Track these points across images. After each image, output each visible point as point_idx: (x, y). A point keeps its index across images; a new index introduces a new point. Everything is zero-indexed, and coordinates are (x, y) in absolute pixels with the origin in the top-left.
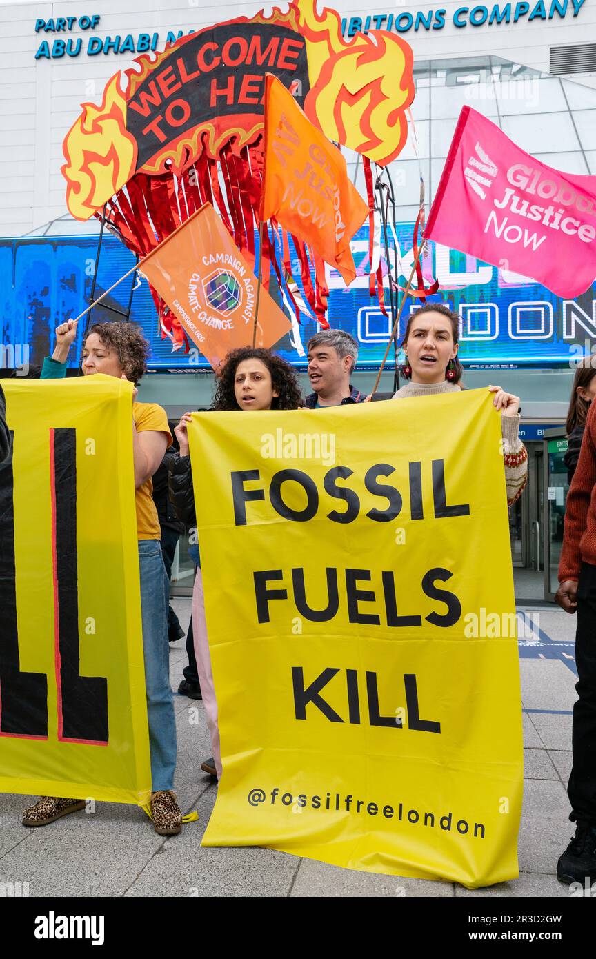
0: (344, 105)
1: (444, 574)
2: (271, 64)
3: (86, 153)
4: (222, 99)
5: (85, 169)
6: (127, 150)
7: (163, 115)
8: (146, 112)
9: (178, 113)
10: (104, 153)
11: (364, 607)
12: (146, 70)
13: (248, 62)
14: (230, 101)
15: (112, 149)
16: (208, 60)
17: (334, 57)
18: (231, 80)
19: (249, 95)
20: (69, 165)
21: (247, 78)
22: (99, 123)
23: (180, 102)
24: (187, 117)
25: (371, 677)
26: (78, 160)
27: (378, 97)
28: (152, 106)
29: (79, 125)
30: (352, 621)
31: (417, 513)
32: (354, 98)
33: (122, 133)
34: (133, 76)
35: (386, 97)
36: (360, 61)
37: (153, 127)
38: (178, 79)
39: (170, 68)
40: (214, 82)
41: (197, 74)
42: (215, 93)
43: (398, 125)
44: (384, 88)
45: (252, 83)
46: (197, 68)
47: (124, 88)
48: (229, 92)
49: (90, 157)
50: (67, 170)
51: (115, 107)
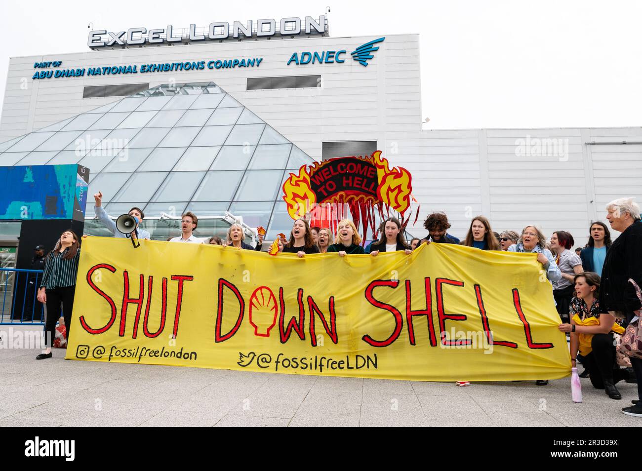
0: (390, 192)
2: (365, 174)
3: (294, 194)
4: (347, 184)
5: (293, 199)
6: (312, 196)
7: (325, 185)
8: (319, 183)
9: (331, 186)
10: (302, 195)
12: (317, 167)
13: (357, 172)
14: (350, 185)
15: (305, 194)
16: (342, 168)
17: (386, 175)
18: (351, 177)
19: (357, 184)
20: (286, 196)
21: (356, 178)
22: (299, 183)
23: (332, 182)
24: (334, 188)
26: (290, 196)
27: (400, 191)
28: (321, 182)
29: (289, 181)
32: (392, 191)
33: (309, 189)
34: (312, 168)
35: (402, 191)
36: (395, 178)
37: (321, 189)
38: (330, 174)
39: (327, 169)
40: (344, 178)
41: (338, 173)
42: (345, 182)
43: (406, 200)
44: (402, 188)
45: (358, 180)
46: (338, 171)
47: (308, 171)
48: (350, 182)
49: (295, 196)
50: (286, 198)
51: (304, 178)
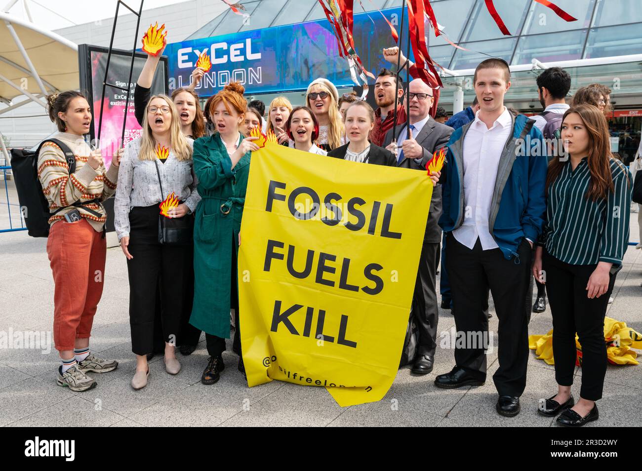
1: (378, 267)
11: (326, 276)
25: (322, 314)
30: (317, 281)
31: (371, 231)
